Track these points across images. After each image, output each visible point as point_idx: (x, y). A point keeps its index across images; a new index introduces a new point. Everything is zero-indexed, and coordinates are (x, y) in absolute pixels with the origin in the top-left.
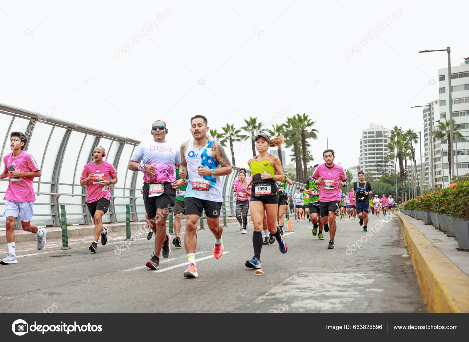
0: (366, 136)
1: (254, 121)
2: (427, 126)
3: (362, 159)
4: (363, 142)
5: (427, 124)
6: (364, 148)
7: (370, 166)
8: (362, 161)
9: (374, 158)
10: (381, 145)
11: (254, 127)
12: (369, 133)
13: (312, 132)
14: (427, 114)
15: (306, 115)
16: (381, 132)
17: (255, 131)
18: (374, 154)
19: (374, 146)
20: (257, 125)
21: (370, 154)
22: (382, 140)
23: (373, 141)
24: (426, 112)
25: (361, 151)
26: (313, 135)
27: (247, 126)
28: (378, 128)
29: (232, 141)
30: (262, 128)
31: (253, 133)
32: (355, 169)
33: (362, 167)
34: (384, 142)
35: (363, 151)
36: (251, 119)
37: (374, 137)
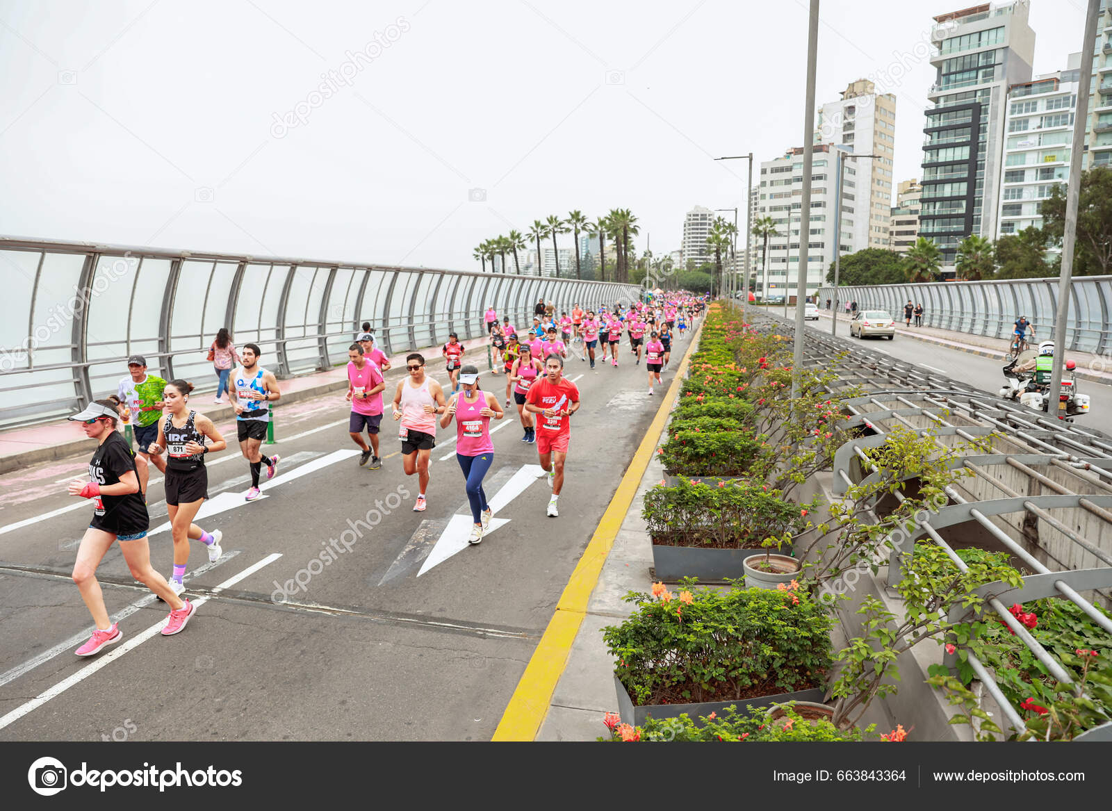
0: (691, 219)
3: (684, 243)
4: (687, 225)
6: (687, 231)
8: (684, 245)
9: (697, 242)
10: (705, 229)
12: (694, 216)
13: (634, 228)
18: (697, 238)
19: (697, 229)
21: (693, 238)
22: (707, 223)
23: (697, 224)
25: (684, 235)
27: (571, 218)
28: (704, 211)
29: (554, 233)
30: (585, 221)
31: (576, 227)
32: (677, 253)
33: (684, 251)
34: (708, 226)
35: (687, 234)
36: (575, 211)
37: (699, 220)
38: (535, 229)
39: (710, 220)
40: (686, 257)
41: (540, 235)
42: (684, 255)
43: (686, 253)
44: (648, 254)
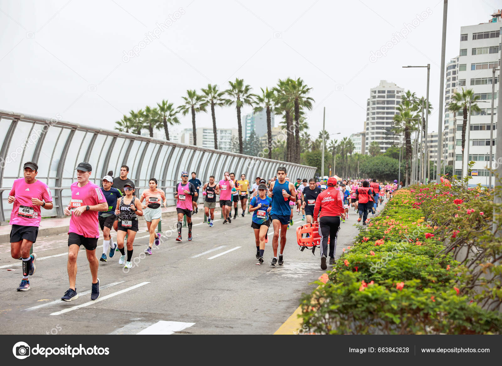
0: (375, 96)
1: (240, 83)
2: (450, 87)
3: (368, 124)
4: (371, 103)
5: (450, 84)
6: (371, 111)
7: (377, 133)
8: (368, 126)
9: (383, 123)
10: (393, 108)
11: (240, 91)
12: (379, 92)
13: (308, 101)
14: (450, 72)
15: (300, 80)
16: (394, 91)
17: (241, 95)
18: (383, 118)
19: (383, 108)
20: (243, 88)
21: (378, 118)
22: (394, 101)
23: (383, 102)
24: (450, 69)
25: (368, 114)
26: (308, 104)
27: (232, 89)
28: (390, 87)
29: (213, 105)
31: (238, 98)
32: (359, 136)
33: (368, 134)
34: (396, 105)
35: (371, 114)
36: (237, 80)
37: (385, 98)
39: (398, 97)
40: (370, 141)
41: (195, 107)
42: (367, 139)
43: (370, 136)
44: (324, 135)
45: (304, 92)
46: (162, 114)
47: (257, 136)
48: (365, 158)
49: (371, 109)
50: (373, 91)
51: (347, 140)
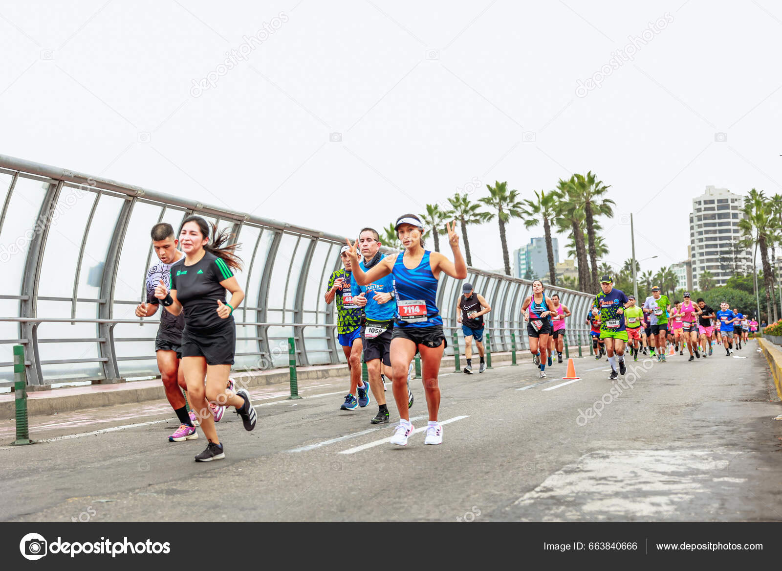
0: (701, 209)
1: (502, 187)
3: (693, 249)
4: (695, 219)
6: (696, 229)
7: (708, 260)
8: (693, 252)
9: (715, 246)
10: (728, 224)
11: (503, 199)
12: (706, 202)
13: (605, 205)
15: (592, 174)
16: (727, 200)
17: (504, 204)
18: (715, 239)
19: (714, 225)
20: (507, 194)
21: (708, 239)
22: (729, 213)
23: (713, 217)
25: (692, 235)
26: (607, 209)
27: (490, 196)
28: (720, 194)
29: (464, 223)
30: (516, 200)
31: (500, 210)
32: (683, 267)
33: (694, 262)
34: (733, 218)
35: (696, 235)
36: (497, 183)
37: (715, 210)
38: (429, 218)
39: (734, 208)
40: (699, 272)
41: (438, 228)
42: (695, 270)
43: (698, 265)
44: (632, 266)
45: (598, 192)
46: (391, 243)
47: (534, 274)
48: (695, 295)
49: (696, 228)
50: (697, 202)
51: (667, 271)
